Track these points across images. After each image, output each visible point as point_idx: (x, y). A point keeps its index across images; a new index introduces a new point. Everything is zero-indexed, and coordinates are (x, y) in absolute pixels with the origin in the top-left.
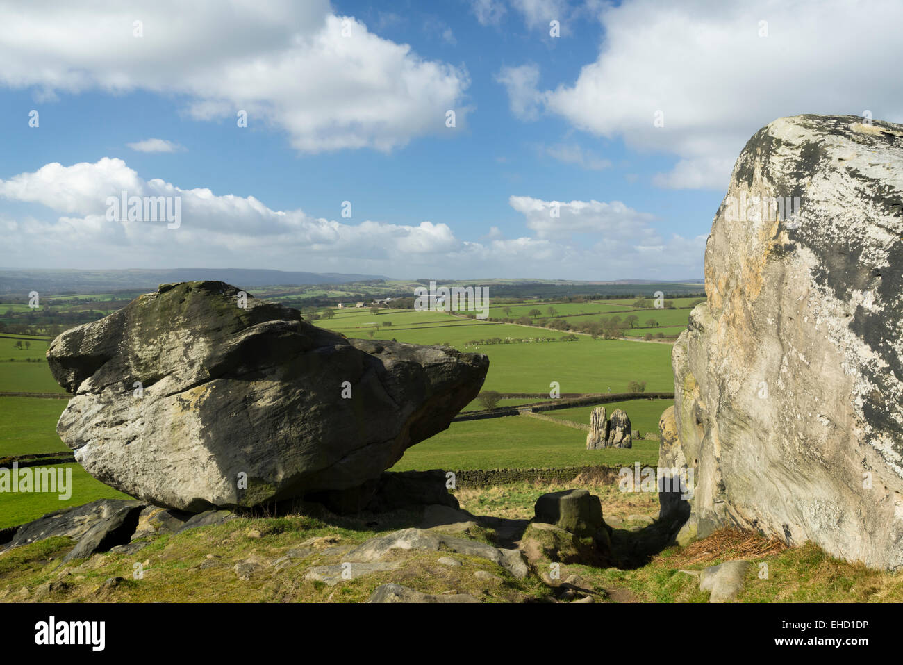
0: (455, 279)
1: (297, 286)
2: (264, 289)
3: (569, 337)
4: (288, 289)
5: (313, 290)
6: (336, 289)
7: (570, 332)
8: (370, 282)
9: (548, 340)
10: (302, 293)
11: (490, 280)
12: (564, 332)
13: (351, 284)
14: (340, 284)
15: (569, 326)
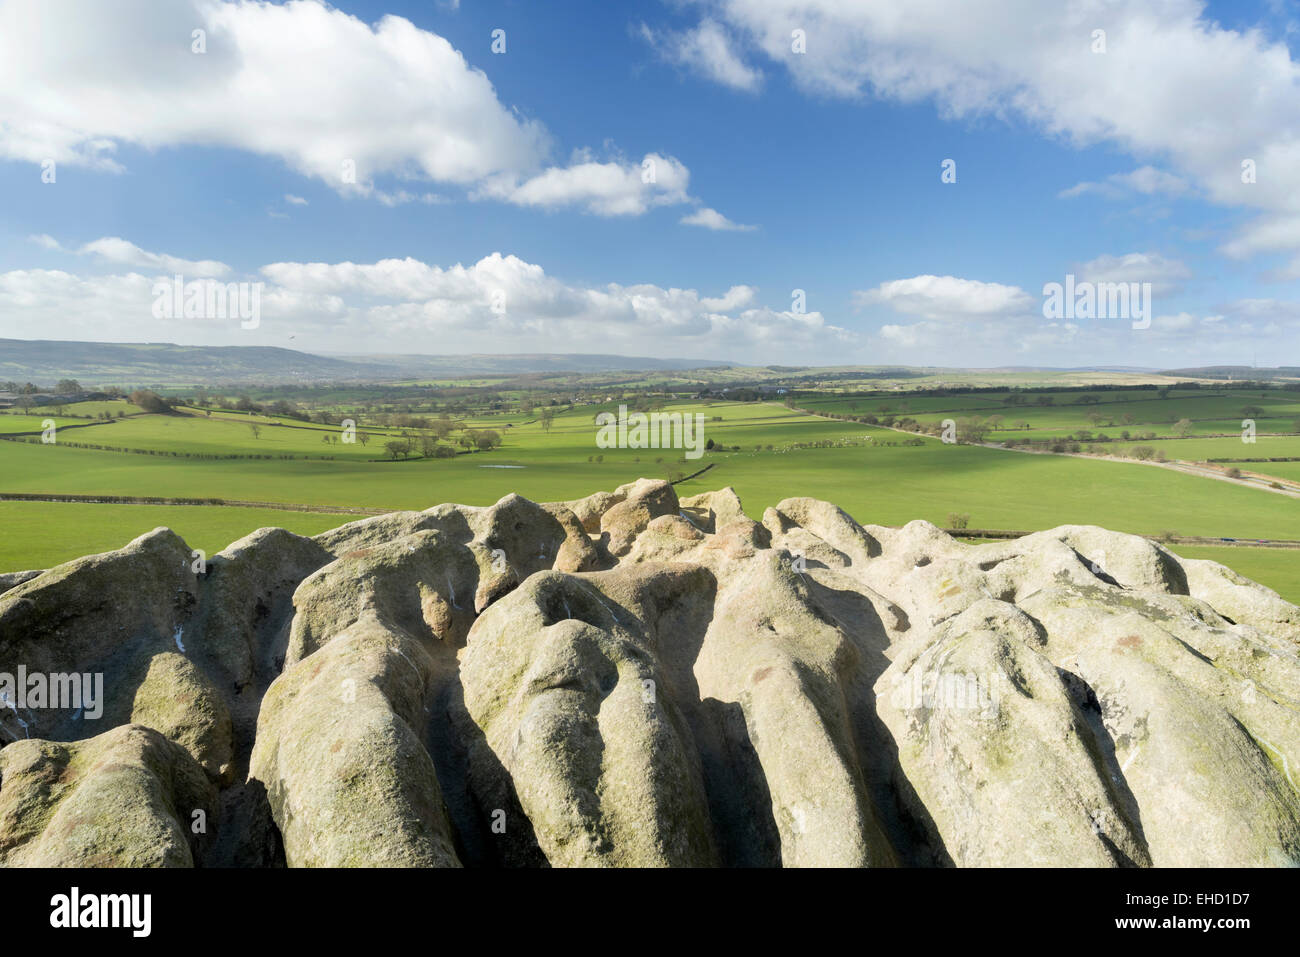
0: (809, 366)
1: (639, 373)
2: (604, 376)
3: (914, 441)
4: (629, 376)
5: (655, 377)
6: (679, 376)
7: (919, 434)
8: (716, 369)
9: (889, 444)
10: (643, 380)
11: (849, 367)
12: (913, 433)
13: (695, 370)
14: (684, 371)
15: (918, 427)
